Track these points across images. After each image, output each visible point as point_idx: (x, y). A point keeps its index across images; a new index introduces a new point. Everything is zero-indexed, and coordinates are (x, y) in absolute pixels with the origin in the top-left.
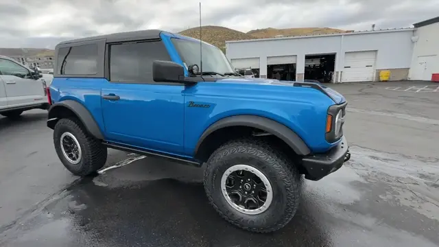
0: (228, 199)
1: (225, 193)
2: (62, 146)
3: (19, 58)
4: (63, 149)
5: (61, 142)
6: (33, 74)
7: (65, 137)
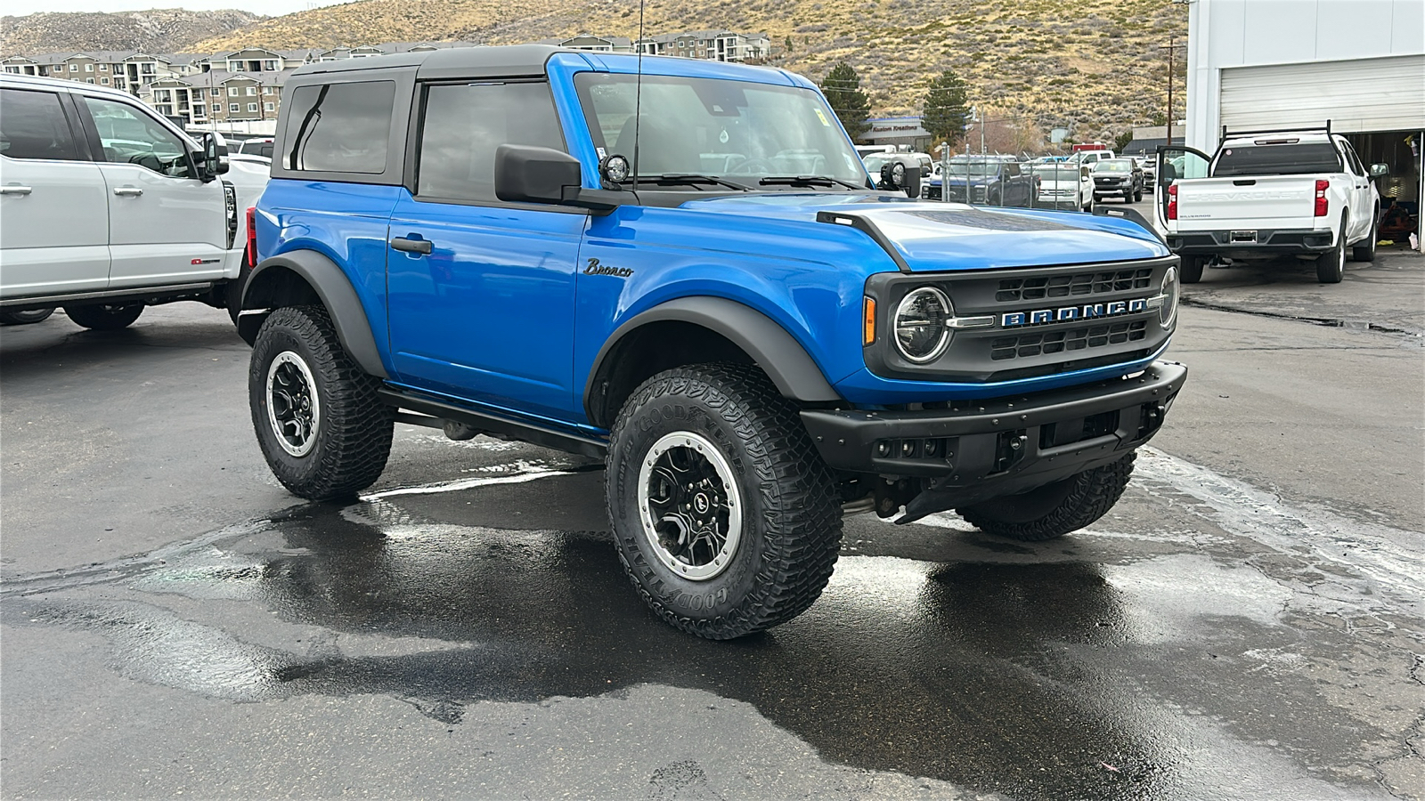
0: (653, 535)
1: (647, 517)
2: (270, 396)
3: (116, 66)
4: (271, 407)
5: (270, 384)
6: (199, 157)
7: (282, 368)
